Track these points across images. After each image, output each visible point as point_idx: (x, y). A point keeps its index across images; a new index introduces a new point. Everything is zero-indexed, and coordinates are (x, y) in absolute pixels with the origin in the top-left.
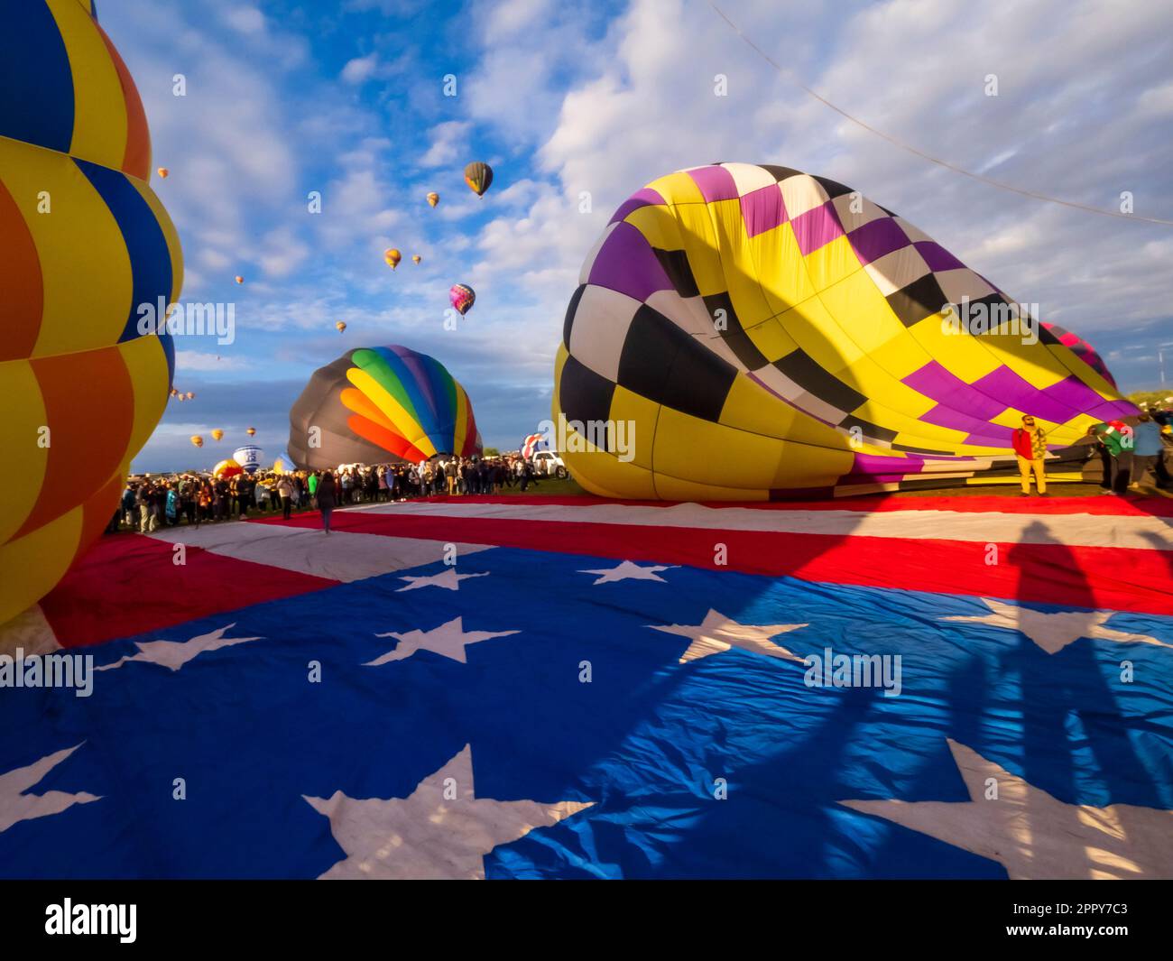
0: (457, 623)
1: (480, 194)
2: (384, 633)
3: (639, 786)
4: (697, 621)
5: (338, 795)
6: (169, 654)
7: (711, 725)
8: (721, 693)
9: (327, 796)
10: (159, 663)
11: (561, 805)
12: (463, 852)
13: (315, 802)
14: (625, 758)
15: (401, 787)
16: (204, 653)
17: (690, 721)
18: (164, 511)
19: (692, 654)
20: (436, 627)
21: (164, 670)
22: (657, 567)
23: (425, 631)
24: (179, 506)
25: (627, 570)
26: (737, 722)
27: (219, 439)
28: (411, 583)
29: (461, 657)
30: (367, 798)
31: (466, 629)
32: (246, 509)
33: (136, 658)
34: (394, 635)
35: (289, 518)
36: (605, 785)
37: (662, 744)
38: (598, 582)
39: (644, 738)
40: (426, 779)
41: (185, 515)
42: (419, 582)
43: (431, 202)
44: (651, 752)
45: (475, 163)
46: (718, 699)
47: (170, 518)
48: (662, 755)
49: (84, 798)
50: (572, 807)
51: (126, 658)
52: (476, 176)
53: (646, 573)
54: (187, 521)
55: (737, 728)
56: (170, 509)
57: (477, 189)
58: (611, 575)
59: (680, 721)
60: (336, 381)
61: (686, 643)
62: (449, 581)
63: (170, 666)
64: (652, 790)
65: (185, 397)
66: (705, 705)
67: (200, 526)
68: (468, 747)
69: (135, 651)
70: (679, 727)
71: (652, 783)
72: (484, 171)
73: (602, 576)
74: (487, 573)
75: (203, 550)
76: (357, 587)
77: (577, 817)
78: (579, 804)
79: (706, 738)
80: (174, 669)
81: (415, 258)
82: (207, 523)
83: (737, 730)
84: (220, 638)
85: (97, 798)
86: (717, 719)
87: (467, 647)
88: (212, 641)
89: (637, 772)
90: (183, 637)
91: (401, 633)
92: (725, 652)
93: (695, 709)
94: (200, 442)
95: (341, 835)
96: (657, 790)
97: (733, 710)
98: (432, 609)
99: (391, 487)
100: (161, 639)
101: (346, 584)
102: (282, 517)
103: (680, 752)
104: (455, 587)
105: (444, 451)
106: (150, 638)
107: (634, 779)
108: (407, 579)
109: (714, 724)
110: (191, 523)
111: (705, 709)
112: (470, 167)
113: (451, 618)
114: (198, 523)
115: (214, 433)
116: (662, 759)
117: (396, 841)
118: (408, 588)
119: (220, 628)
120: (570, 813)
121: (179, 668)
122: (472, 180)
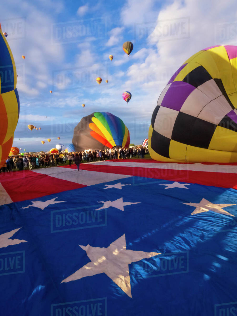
0: (121, 199)
1: (129, 54)
2: (100, 201)
3: (175, 250)
4: (198, 202)
5: (88, 246)
6: (41, 205)
7: (200, 234)
8: (204, 224)
9: (85, 245)
10: (39, 207)
11: (151, 253)
12: (123, 263)
13: (82, 247)
14: (171, 241)
15: (106, 244)
16: (50, 205)
17: (193, 232)
18: (36, 164)
19: (196, 212)
20: (115, 200)
21: (40, 209)
22: (186, 184)
23: (112, 201)
24: (40, 162)
25: (176, 185)
26: (208, 233)
27: (50, 141)
28: (107, 187)
29: (122, 209)
30: (96, 247)
31: (124, 201)
32: (58, 163)
33: (32, 206)
34: (103, 202)
35: (71, 166)
36: (165, 249)
37: (183, 238)
38: (166, 188)
39: (178, 236)
40: (112, 243)
41: (41, 165)
42: (110, 187)
43: (111, 59)
44: (180, 241)
45: (127, 42)
46: (203, 226)
47: (38, 166)
48: (183, 241)
49: (23, 241)
50: (154, 254)
51: (30, 206)
52: (127, 48)
53: (182, 186)
54: (42, 167)
55: (208, 235)
56: (37, 163)
57: (127, 52)
58: (170, 186)
59: (190, 232)
60: (88, 121)
61: (194, 208)
62: (119, 186)
63: (41, 208)
64: (179, 251)
65: (38, 129)
66: (198, 228)
67: (46, 168)
68: (124, 235)
69: (32, 204)
70: (189, 234)
71: (179, 249)
72: (130, 45)
73: (167, 186)
74: (131, 184)
75: (47, 175)
76: (92, 187)
77: (156, 257)
78: (157, 253)
79: (197, 237)
80: (42, 209)
81: (106, 81)
82: (48, 167)
83: (208, 236)
84: (54, 201)
85: (27, 241)
86: (202, 232)
87: (124, 206)
88: (52, 202)
89: (175, 246)
90: (44, 200)
91: (105, 201)
92: (207, 212)
93: (195, 229)
94: (44, 142)
95: (89, 256)
96: (181, 251)
97: (207, 230)
98: (114, 195)
99: (101, 157)
100: (38, 201)
101: (88, 186)
102: (69, 166)
103: (188, 241)
104: (121, 188)
106: (35, 200)
107: (173, 247)
108: (106, 185)
109: (201, 234)
110: (43, 167)
111: (198, 229)
112: (125, 44)
113: (120, 198)
114: (45, 167)
115: (48, 140)
116: (183, 243)
117: (104, 258)
118: (106, 188)
119: (54, 198)
120: (154, 255)
121: (44, 209)
122: (125, 49)
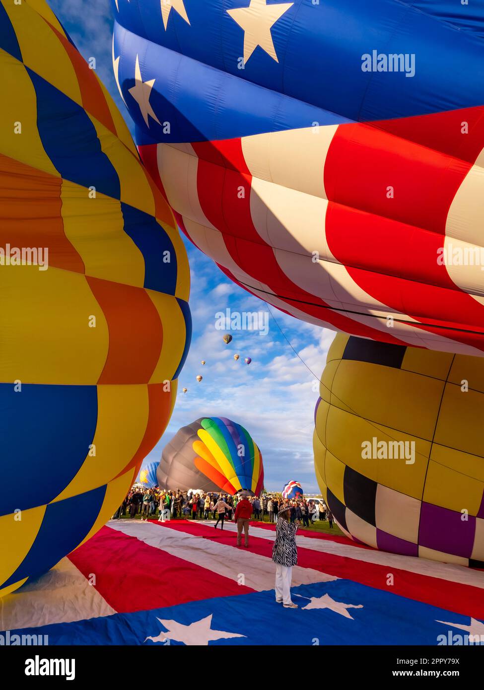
60: (191, 436)
105: (246, 488)
